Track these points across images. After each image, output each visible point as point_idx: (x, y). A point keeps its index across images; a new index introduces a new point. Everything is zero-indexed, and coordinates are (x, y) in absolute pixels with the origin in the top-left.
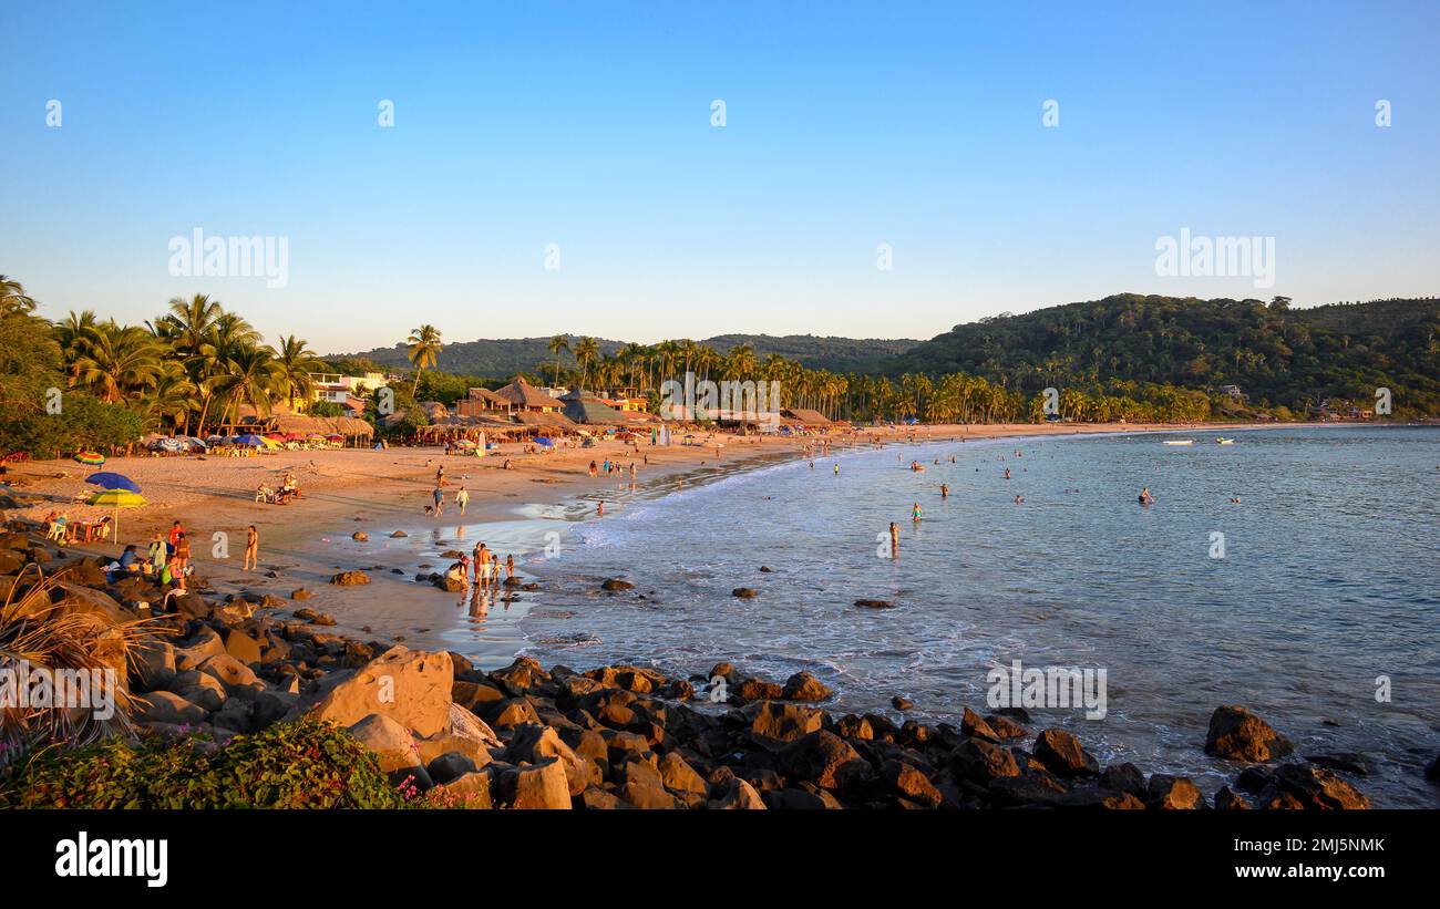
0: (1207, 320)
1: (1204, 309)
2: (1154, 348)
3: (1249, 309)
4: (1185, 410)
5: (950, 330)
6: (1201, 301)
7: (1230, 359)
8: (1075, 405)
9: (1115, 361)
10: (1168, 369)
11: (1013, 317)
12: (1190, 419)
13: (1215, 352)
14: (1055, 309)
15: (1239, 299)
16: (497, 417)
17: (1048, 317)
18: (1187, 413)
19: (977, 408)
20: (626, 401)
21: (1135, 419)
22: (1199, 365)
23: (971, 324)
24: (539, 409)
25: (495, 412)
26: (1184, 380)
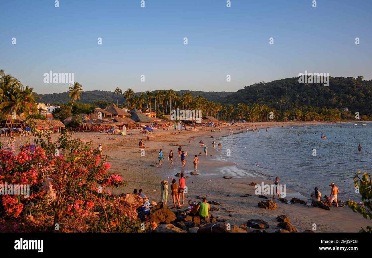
0: (335, 84)
1: (334, 80)
2: (317, 94)
3: (349, 80)
4: (334, 116)
5: (243, 88)
6: (333, 78)
7: (344, 98)
8: (298, 115)
9: (304, 99)
10: (323, 102)
11: (265, 83)
12: (335, 120)
13: (339, 96)
14: (280, 80)
15: (346, 77)
16: (107, 120)
17: (279, 83)
18: (335, 117)
19: (264, 116)
20: (150, 113)
21: (318, 120)
22: (334, 100)
23: (251, 86)
24: (121, 116)
25: (106, 117)
26: (329, 105)
